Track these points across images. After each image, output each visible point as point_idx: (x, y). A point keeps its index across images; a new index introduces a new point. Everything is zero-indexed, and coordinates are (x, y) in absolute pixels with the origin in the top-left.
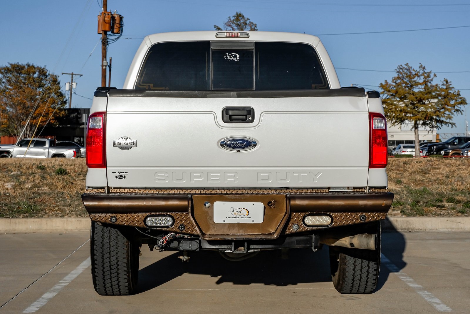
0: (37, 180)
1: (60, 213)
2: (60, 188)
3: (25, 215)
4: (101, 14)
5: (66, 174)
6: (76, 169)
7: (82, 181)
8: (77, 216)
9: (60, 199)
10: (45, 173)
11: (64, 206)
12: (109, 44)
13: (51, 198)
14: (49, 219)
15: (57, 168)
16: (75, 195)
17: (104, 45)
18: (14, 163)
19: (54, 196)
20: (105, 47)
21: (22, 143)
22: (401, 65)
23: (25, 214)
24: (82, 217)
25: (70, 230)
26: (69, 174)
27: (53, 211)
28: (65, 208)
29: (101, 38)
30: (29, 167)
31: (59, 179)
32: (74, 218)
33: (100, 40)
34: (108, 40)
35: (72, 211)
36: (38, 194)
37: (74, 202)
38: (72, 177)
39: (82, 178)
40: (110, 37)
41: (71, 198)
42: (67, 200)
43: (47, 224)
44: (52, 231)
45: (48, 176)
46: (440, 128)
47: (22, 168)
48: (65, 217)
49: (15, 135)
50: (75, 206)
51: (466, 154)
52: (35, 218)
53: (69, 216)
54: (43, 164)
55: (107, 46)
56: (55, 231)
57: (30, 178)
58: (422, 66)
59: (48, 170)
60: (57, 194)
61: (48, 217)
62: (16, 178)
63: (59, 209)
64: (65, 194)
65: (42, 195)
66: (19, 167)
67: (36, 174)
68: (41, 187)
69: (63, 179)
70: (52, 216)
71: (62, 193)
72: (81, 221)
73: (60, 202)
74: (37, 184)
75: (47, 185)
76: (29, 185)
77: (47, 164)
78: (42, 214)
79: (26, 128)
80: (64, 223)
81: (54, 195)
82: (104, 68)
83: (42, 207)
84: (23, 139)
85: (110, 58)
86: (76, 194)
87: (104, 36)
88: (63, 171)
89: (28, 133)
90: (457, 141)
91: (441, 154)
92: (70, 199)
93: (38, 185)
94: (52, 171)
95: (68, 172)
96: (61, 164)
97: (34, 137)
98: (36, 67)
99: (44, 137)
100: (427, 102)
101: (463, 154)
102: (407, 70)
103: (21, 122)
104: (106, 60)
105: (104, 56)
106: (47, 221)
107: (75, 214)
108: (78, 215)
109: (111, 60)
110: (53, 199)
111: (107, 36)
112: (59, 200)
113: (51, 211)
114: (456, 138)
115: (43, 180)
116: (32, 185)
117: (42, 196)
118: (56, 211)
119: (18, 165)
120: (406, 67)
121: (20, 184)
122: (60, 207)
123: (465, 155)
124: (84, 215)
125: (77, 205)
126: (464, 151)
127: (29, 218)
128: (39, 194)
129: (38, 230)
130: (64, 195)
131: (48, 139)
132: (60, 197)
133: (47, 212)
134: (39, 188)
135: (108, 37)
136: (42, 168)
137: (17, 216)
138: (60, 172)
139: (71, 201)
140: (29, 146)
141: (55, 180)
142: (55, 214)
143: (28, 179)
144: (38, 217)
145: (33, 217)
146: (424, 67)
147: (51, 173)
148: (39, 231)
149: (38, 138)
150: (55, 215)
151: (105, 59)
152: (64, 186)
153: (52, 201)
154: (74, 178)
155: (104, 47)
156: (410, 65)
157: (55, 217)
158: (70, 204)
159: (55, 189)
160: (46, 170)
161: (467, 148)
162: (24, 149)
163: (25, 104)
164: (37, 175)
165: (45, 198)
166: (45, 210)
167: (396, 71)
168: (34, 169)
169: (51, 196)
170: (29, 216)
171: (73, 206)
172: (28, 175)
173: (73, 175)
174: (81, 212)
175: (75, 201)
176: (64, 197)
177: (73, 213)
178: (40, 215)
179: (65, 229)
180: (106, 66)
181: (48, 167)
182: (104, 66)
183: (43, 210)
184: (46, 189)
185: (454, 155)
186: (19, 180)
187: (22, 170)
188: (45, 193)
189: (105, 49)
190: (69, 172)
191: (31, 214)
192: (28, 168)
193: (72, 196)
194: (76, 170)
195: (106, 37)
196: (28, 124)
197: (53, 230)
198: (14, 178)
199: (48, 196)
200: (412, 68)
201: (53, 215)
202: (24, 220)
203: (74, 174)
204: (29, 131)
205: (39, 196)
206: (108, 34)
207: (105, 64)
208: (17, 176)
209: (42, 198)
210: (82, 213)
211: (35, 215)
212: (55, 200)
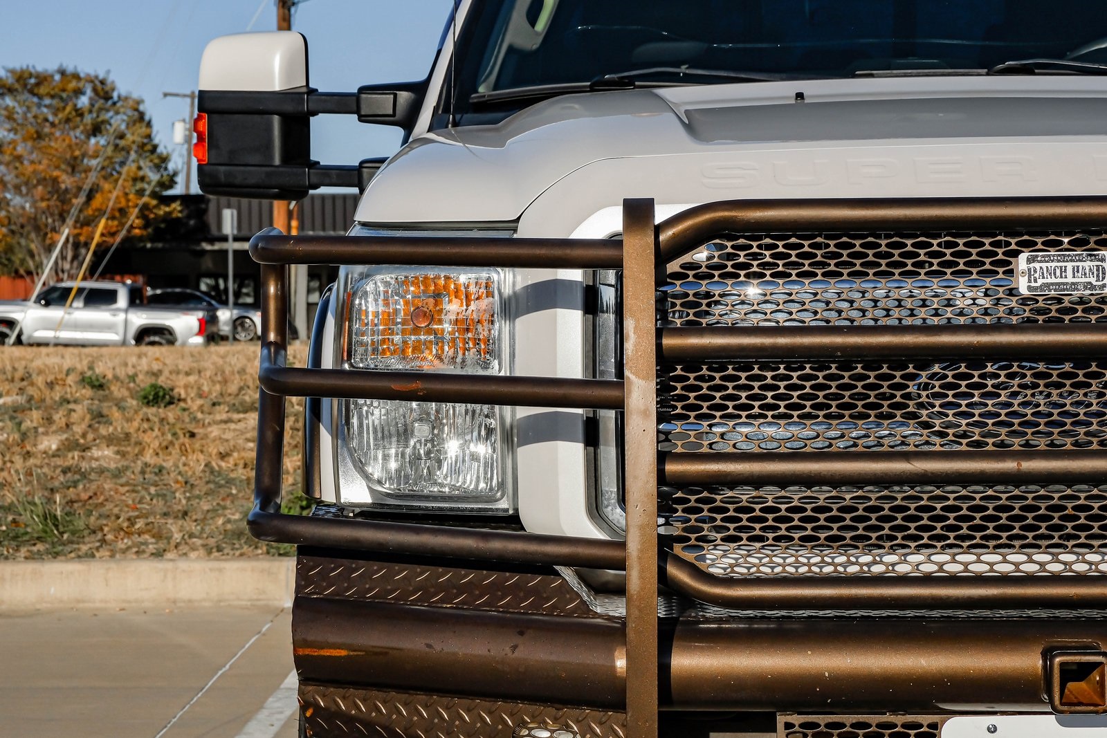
0: (79, 424)
1: (152, 543)
2: (151, 451)
3: (35, 549)
5: (171, 403)
6: (205, 383)
7: (224, 426)
8: (210, 552)
9: (153, 490)
10: (105, 399)
11: (165, 514)
13: (122, 486)
14: (113, 565)
15: (144, 382)
16: (201, 478)
18: (9, 368)
19: (131, 482)
20: (286, 11)
21: (49, 297)
23: (34, 545)
24: (224, 557)
25: (184, 602)
26: (182, 404)
27: (129, 534)
28: (170, 521)
30: (56, 379)
31: (148, 420)
32: (198, 558)
35: (191, 536)
36: (81, 475)
37: (197, 501)
38: (191, 413)
39: (224, 416)
41: (188, 486)
42: (174, 493)
43: (106, 580)
44: (124, 605)
45: (115, 409)
47: (32, 384)
48: (169, 555)
49: (29, 273)
50: (199, 516)
52: (67, 561)
53: (180, 552)
54: (100, 369)
55: (293, 10)
56: (134, 604)
57: (56, 417)
59: (117, 391)
60: (143, 472)
61: (112, 556)
62: (12, 418)
63: (149, 529)
64: (168, 473)
65: (93, 476)
66: (23, 380)
67: (75, 402)
68: (89, 448)
69: (162, 420)
70: (124, 551)
71: (160, 471)
72: (220, 570)
73: (152, 500)
74: (77, 437)
75: (110, 440)
76: (50, 443)
77: (111, 370)
78: (89, 546)
79: (61, 251)
80: (165, 576)
81: (133, 477)
83: (92, 519)
84: (52, 283)
86: (204, 471)
88: (161, 394)
89: (67, 266)
92: (184, 492)
93: (82, 441)
94: (126, 393)
95: (180, 395)
96: (156, 367)
97: (84, 279)
98: (82, 75)
99: (112, 279)
103: (45, 232)
106: (108, 569)
107: (203, 546)
108: (212, 549)
110: (128, 491)
112: (150, 494)
113: (122, 533)
115: (97, 425)
116: (61, 441)
117: (92, 481)
118: (140, 535)
119: (18, 375)
121: (24, 436)
122: (151, 519)
124: (232, 549)
125: (208, 511)
127: (49, 559)
128: (84, 476)
129: (78, 601)
130: (166, 476)
131: (124, 283)
132: (152, 485)
133: (110, 537)
134: (84, 451)
136: (97, 383)
137: (8, 552)
138: (151, 397)
139: (188, 499)
140: (71, 306)
141: (135, 424)
142: (134, 545)
143: (49, 420)
144: (79, 557)
145: (60, 558)
147: (123, 399)
148: (81, 605)
149: (97, 280)
150: (135, 550)
152: (164, 444)
153: (124, 498)
154: (199, 415)
155: (284, 14)
157: (134, 557)
158: (185, 508)
159: (137, 455)
160: (109, 389)
162: (55, 313)
163: (55, 181)
164: (78, 408)
165: (104, 488)
166: (102, 530)
168: (70, 386)
169: (123, 480)
170: (48, 552)
171: (194, 517)
172: (51, 408)
173: (195, 405)
174: (221, 537)
175: (200, 499)
176: (165, 485)
177: (193, 543)
178: (84, 548)
179: (168, 600)
181: (116, 378)
183: (94, 532)
184: (105, 455)
186: (20, 424)
187: (31, 391)
188: (101, 471)
190: (183, 396)
191: (53, 544)
192: (52, 383)
193: (192, 481)
194: (206, 388)
196: (67, 239)
197: (129, 602)
198: (6, 416)
199: (111, 479)
201: (129, 548)
202: (31, 566)
203: (199, 402)
204: (68, 258)
205: (84, 481)
208: (15, 411)
209: (94, 487)
210: (226, 543)
211: (69, 548)
212: (134, 495)
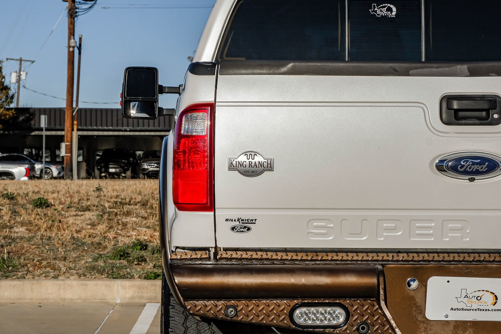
0: (6, 216)
1: (52, 272)
2: (43, 229)
5: (48, 206)
7: (74, 218)
8: (80, 276)
9: (47, 247)
10: (16, 204)
11: (55, 259)
14: (35, 282)
15: (33, 196)
16: (69, 242)
17: (71, 17)
19: (36, 243)
24: (87, 279)
26: (53, 207)
27: (40, 268)
28: (58, 262)
31: (39, 214)
32: (75, 279)
35: (70, 269)
36: (12, 240)
37: (70, 252)
38: (58, 211)
39: (74, 213)
40: (79, 6)
41: (64, 246)
42: (58, 249)
43: (32, 289)
44: (40, 301)
45: (22, 209)
48: (60, 278)
50: (72, 260)
52: (13, 279)
53: (66, 276)
54: (11, 190)
59: (20, 201)
60: (42, 239)
61: (33, 278)
63: (49, 265)
64: (54, 240)
65: (18, 240)
68: (13, 227)
69: (45, 215)
70: (39, 276)
71: (49, 238)
72: (86, 285)
73: (47, 252)
74: (6, 222)
75: (22, 224)
77: (16, 191)
78: (22, 273)
80: (60, 288)
81: (37, 241)
82: (71, 50)
83: (22, 260)
86: (70, 239)
87: (71, 5)
88: (43, 202)
92: (63, 248)
93: (8, 224)
94: (25, 202)
95: (51, 203)
96: (36, 190)
104: (74, 39)
105: (72, 33)
106: (32, 284)
107: (77, 273)
108: (81, 275)
110: (35, 248)
113: (37, 267)
115: (14, 217)
117: (17, 243)
118: (45, 268)
122: (49, 261)
124: (91, 275)
125: (76, 257)
127: (4, 279)
128: (14, 240)
129: (18, 299)
132: (47, 245)
133: (31, 269)
134: (10, 229)
135: (77, 6)
136: (10, 197)
138: (38, 204)
139: (65, 252)
141: (33, 216)
144: (18, 278)
145: (8, 279)
147: (25, 204)
148: (20, 301)
150: (44, 275)
151: (72, 37)
152: (49, 226)
153: (34, 251)
154: (63, 213)
155: (71, 21)
157: (44, 278)
158: (64, 256)
159: (37, 231)
160: (16, 200)
164: (4, 208)
165: (24, 246)
166: (27, 265)
169: (32, 243)
170: (3, 276)
171: (70, 260)
173: (60, 207)
174: (85, 269)
175: (71, 252)
176: (53, 245)
177: (72, 272)
178: (20, 274)
180: (74, 47)
181: (18, 194)
182: (71, 47)
183: (23, 267)
184: (21, 231)
188: (21, 238)
190: (53, 203)
191: (5, 272)
193: (65, 243)
194: (63, 200)
197: (43, 299)
199: (27, 242)
201: (41, 274)
203: (61, 206)
205: (14, 243)
207: (72, 45)
209: (19, 245)
210: (87, 272)
211: (12, 274)
212: (38, 249)
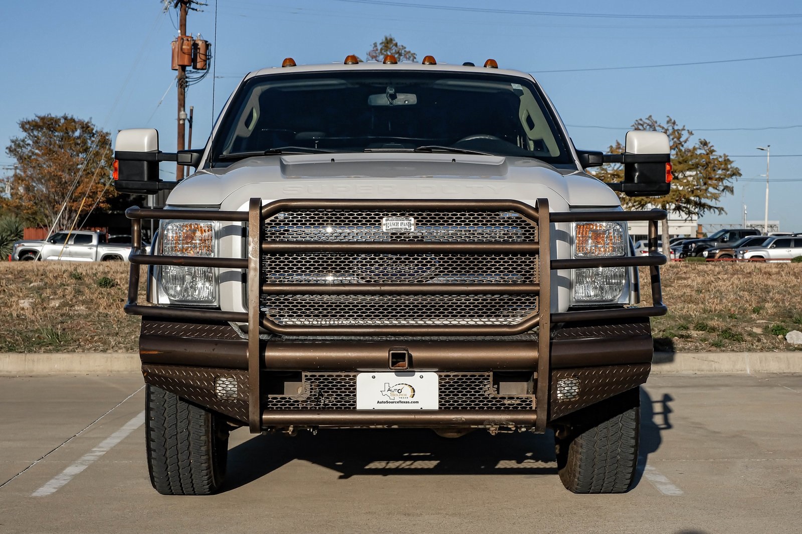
0: (69, 295)
1: (101, 346)
2: (103, 307)
3: (48, 348)
4: (177, 40)
5: (113, 286)
8: (127, 350)
9: (103, 324)
10: (82, 284)
11: (108, 334)
12: (189, 85)
13: (88, 322)
14: (83, 355)
15: (100, 276)
16: (125, 319)
17: (181, 87)
18: (35, 269)
19: (93, 320)
20: (183, 90)
21: (56, 238)
22: (641, 120)
23: (48, 346)
25: (115, 371)
26: (118, 287)
27: (91, 342)
28: (110, 337)
29: (177, 77)
30: (58, 275)
31: (102, 294)
32: (122, 352)
33: (175, 79)
34: (187, 80)
35: (119, 343)
36: (69, 317)
38: (122, 290)
40: (190, 75)
41: (119, 323)
42: (113, 325)
43: (80, 361)
44: (88, 373)
45: (86, 288)
46: (702, 216)
47: (47, 277)
48: (109, 351)
49: (45, 226)
50: (124, 335)
51: (742, 256)
52: (63, 353)
53: (114, 350)
54: (79, 270)
55: (186, 89)
56: (93, 372)
57: (58, 292)
58: (671, 120)
59: (87, 280)
60: (98, 316)
61: (83, 352)
62: (37, 292)
63: (100, 340)
65: (75, 318)
66: (42, 275)
67: (68, 285)
68: (74, 306)
69: (108, 294)
70: (89, 349)
71: (106, 316)
72: (132, 358)
73: (102, 328)
74: (68, 301)
75: (83, 302)
76: (56, 303)
77: (85, 271)
78: (74, 347)
79: (62, 215)
80: (107, 360)
81: (94, 318)
82: (181, 122)
83: (74, 336)
84: (57, 232)
85: (190, 107)
87: (181, 74)
88: (108, 282)
89: (65, 222)
90: (728, 235)
91: (702, 255)
92: (117, 325)
93: (70, 303)
94: (92, 281)
95: (118, 282)
96: (106, 270)
97: (74, 229)
98: (76, 120)
100: (680, 176)
101: (736, 256)
102: (650, 126)
103: (54, 205)
104: (184, 111)
105: (182, 104)
106: (81, 357)
107: (124, 347)
108: (128, 348)
109: (192, 111)
110: (91, 324)
111: (186, 73)
112: (101, 326)
113: (88, 342)
114: (726, 231)
115: (77, 296)
116: (61, 302)
117: (75, 320)
118: (96, 343)
119: (41, 272)
120: (648, 121)
121: (43, 300)
122: (101, 336)
123: (740, 258)
125: (128, 333)
126: (738, 252)
127: (54, 353)
128: (71, 317)
129: (68, 371)
130: (109, 318)
131: (96, 232)
132: (103, 322)
133: (82, 343)
134: (71, 307)
135: (187, 75)
136: (78, 277)
137: (36, 349)
138: (104, 283)
139: (119, 328)
140: (67, 243)
141: (96, 295)
142: (93, 347)
143: (55, 293)
144: (68, 352)
145: (59, 352)
146: (674, 121)
147: (90, 284)
148: (69, 373)
149: (81, 230)
150: (93, 349)
151: (182, 109)
152: (109, 304)
154: (127, 291)
155: (181, 91)
156: (654, 118)
157: (93, 352)
158: (118, 332)
159: (96, 309)
160: (84, 279)
161: (743, 246)
162: (58, 247)
163: (60, 178)
164: (69, 288)
165: (80, 323)
166: (79, 340)
167: (634, 127)
168: (65, 278)
169: (89, 319)
170: (54, 350)
171: (121, 335)
172: (56, 288)
173: (125, 287)
174: (133, 344)
175: (125, 328)
176: (109, 322)
177: (120, 346)
178: (71, 348)
179: (108, 371)
180: (184, 120)
181: (87, 274)
182: (181, 120)
183: (75, 341)
184: (81, 309)
185: (723, 258)
186: (41, 295)
187: (46, 280)
188: (79, 316)
189: (183, 93)
191: (56, 347)
192: (56, 276)
193: (121, 320)
195: (185, 75)
196: (66, 208)
197: (91, 371)
198: (35, 292)
199: (84, 319)
200: (658, 124)
201: (91, 348)
202: (46, 355)
203: (127, 285)
204: (66, 218)
205: (71, 320)
206: (187, 71)
207: (183, 117)
208: (38, 289)
209: (76, 322)
210: (135, 347)
211: (63, 348)
212: (94, 326)
